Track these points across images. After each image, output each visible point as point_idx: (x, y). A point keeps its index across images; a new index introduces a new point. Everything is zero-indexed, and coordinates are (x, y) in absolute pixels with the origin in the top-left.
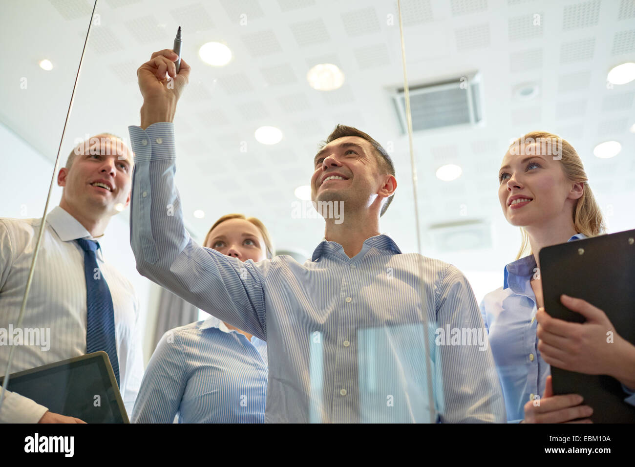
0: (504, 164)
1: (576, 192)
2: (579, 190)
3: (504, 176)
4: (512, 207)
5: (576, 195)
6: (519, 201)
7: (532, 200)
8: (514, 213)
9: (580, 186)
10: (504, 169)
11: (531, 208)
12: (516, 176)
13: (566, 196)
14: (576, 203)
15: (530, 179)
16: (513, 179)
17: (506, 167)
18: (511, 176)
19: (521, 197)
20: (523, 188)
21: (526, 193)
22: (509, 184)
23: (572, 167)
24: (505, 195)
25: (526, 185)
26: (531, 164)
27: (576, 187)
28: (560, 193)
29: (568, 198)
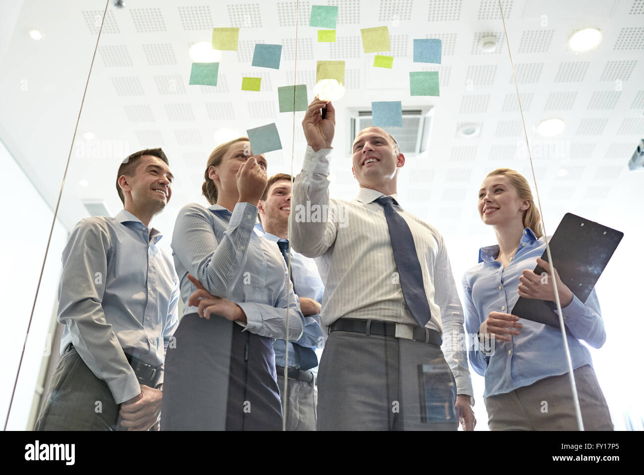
0: (483, 188)
1: (525, 206)
2: (527, 205)
3: (482, 195)
4: (486, 214)
5: (525, 208)
6: (490, 210)
7: (498, 209)
8: (487, 217)
9: (528, 203)
10: (482, 191)
11: (497, 214)
12: (489, 195)
13: (518, 208)
14: (526, 212)
15: (497, 197)
16: (487, 197)
17: (484, 189)
18: (485, 195)
19: (492, 208)
20: (493, 202)
21: (494, 205)
22: (484, 200)
23: (523, 191)
24: (481, 207)
25: (495, 201)
26: (497, 189)
27: (525, 203)
28: (515, 207)
29: (520, 210)
